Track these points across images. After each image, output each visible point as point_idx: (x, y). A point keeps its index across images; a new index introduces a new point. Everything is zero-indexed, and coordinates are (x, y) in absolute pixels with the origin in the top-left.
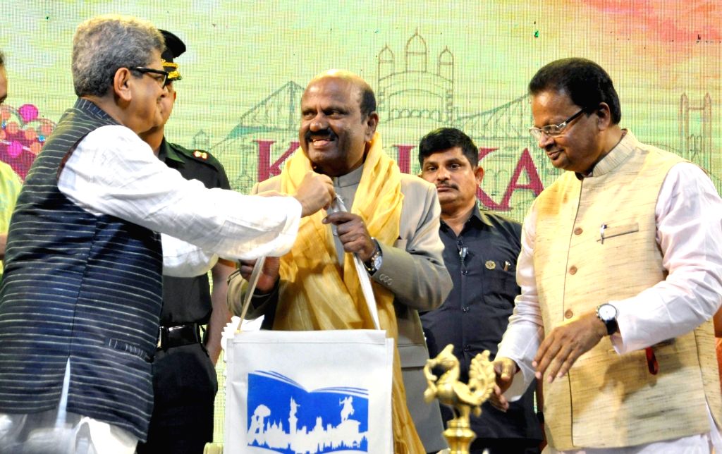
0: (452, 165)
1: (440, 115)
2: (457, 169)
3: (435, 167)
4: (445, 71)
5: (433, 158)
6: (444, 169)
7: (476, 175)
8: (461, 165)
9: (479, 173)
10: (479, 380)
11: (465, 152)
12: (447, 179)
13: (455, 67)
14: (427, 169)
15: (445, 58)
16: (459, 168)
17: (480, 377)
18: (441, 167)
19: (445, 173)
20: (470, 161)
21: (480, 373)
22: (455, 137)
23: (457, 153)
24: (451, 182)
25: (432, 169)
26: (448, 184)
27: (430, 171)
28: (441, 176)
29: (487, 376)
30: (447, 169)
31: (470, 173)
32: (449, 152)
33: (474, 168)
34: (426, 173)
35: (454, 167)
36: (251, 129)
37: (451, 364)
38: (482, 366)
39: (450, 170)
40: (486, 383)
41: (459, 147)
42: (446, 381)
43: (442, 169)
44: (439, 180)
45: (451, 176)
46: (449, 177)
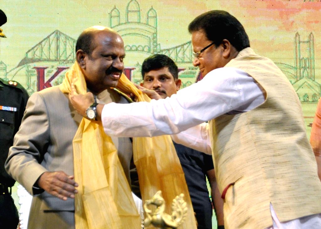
0: (162, 78)
1: (149, 48)
2: (165, 81)
3: (151, 79)
4: (151, 22)
5: (150, 74)
6: (158, 81)
7: (177, 84)
8: (168, 78)
9: (179, 83)
10: (178, 212)
11: (170, 70)
12: (159, 87)
13: (158, 20)
14: (147, 80)
15: (151, 14)
16: (167, 80)
17: (178, 210)
18: (155, 79)
19: (158, 83)
20: (173, 76)
21: (178, 208)
22: (164, 61)
23: (166, 71)
24: (161, 89)
25: (150, 80)
26: (160, 90)
27: (149, 81)
28: (155, 85)
29: (183, 209)
30: (159, 81)
31: (173, 83)
32: (161, 70)
33: (176, 80)
34: (146, 82)
35: (163, 79)
36: (33, 61)
37: (160, 202)
38: (179, 203)
39: (161, 82)
40: (182, 213)
41: (167, 67)
42: (158, 213)
43: (156, 81)
44: (154, 87)
45: (161, 85)
46: (160, 86)
